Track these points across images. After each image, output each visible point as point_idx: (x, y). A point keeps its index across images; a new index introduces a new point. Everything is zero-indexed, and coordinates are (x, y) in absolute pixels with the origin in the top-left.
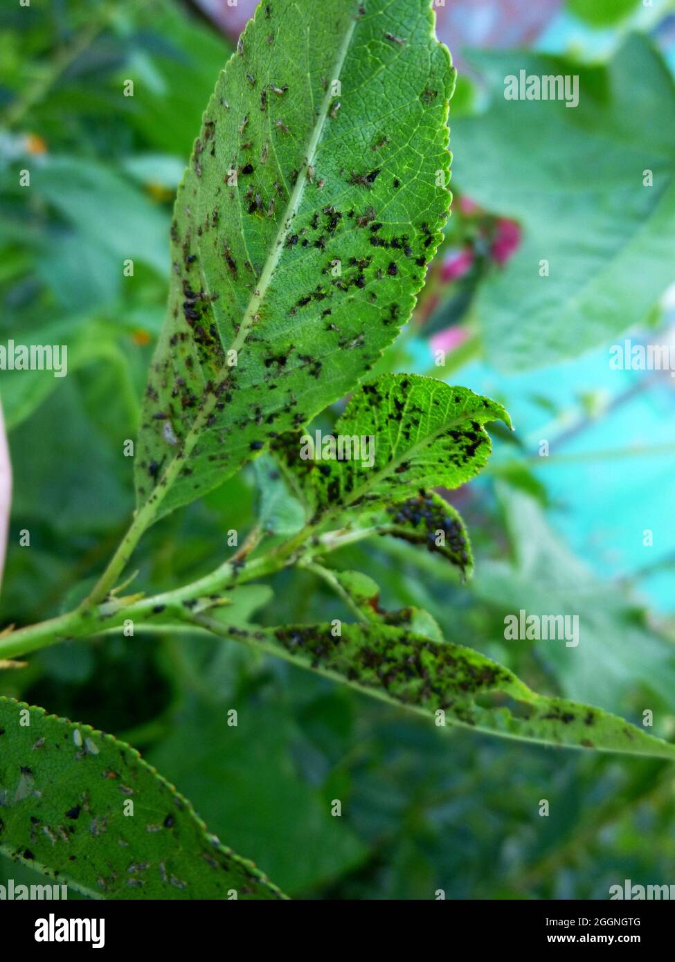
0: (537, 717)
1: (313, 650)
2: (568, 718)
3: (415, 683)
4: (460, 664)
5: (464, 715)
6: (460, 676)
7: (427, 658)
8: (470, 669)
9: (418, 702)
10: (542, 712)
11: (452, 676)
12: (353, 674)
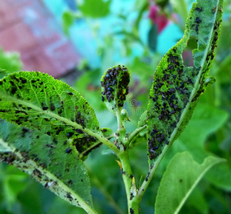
0: (196, 36)
1: (161, 143)
2: (198, 21)
3: (177, 95)
4: (168, 73)
5: (196, 72)
6: (175, 73)
7: (164, 89)
8: (170, 68)
9: (188, 94)
10: (194, 34)
11: (174, 77)
12: (174, 125)
